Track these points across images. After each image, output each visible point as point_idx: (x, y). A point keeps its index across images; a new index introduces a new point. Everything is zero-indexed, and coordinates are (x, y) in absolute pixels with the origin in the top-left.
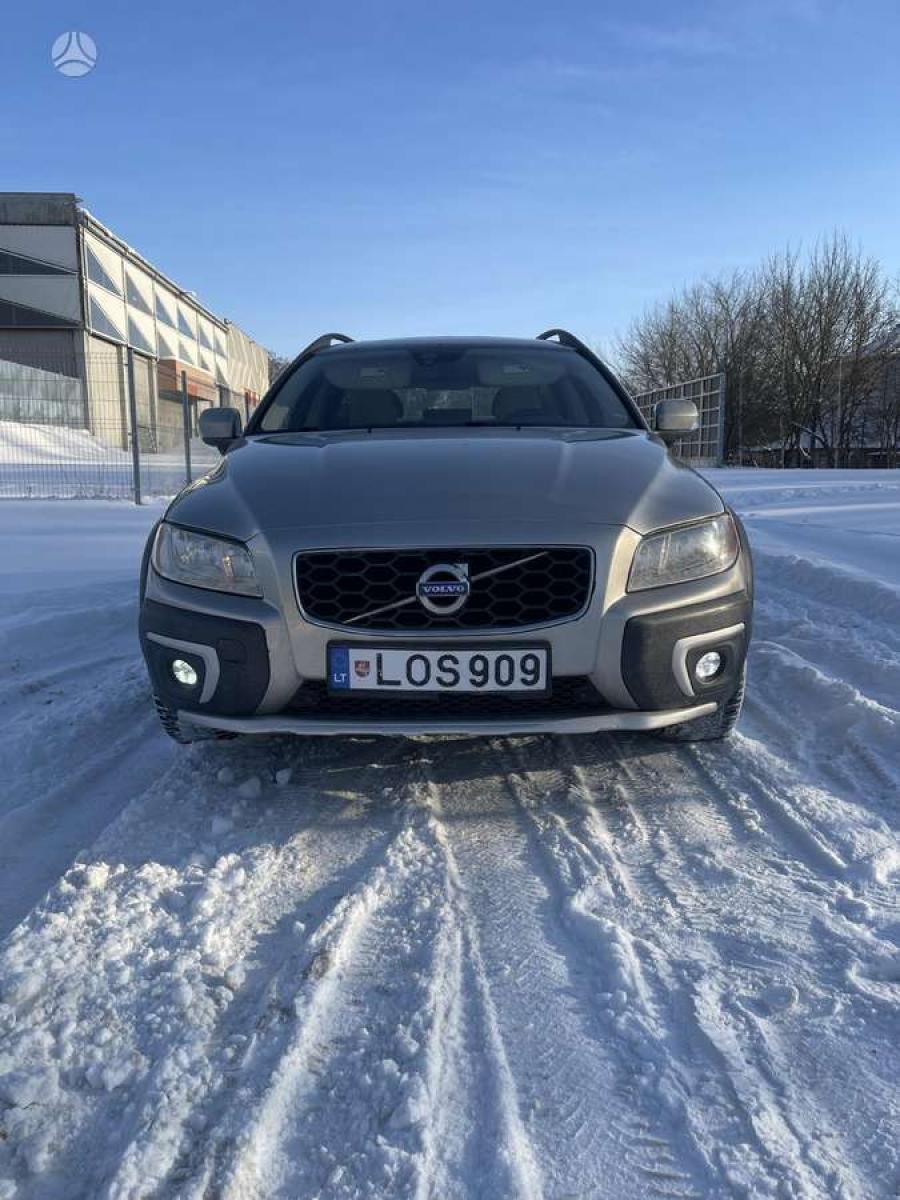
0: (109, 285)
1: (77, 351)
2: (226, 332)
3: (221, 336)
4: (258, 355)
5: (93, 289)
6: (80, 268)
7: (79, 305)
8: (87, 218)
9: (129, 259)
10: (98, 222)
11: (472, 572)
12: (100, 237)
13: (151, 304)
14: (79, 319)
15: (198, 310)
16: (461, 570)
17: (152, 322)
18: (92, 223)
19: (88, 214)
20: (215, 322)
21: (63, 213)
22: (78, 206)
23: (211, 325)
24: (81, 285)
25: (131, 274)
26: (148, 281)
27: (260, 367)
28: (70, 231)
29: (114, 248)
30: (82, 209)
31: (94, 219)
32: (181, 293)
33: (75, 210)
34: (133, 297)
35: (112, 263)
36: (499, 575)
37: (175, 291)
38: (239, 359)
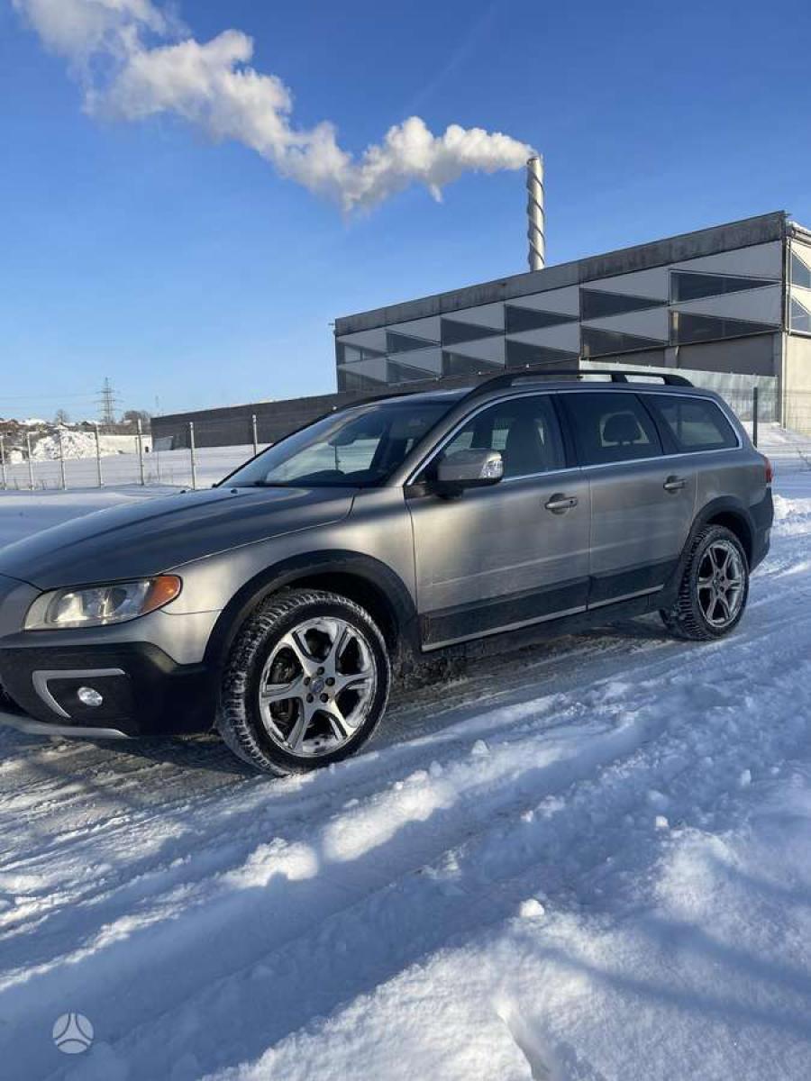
1: (775, 352)
5: (796, 292)
6: (784, 278)
7: (780, 309)
8: (794, 229)
10: (806, 230)
14: (780, 322)
18: (799, 232)
19: (796, 225)
21: (773, 230)
22: (787, 220)
24: (784, 291)
28: (777, 245)
30: (789, 222)
31: (801, 228)
33: (783, 224)
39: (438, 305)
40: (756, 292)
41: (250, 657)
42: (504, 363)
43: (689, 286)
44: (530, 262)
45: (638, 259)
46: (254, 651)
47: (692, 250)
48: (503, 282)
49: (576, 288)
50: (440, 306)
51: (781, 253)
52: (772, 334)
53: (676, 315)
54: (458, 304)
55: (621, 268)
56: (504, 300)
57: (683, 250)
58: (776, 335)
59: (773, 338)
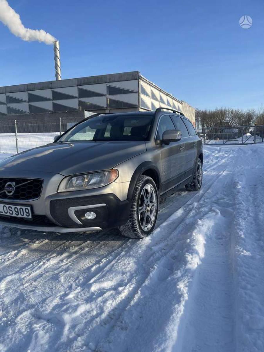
0: (147, 95)
2: (182, 104)
3: (180, 105)
4: (192, 110)
5: (142, 96)
6: (139, 91)
7: (138, 101)
9: (153, 87)
11: (16, 185)
12: (145, 82)
13: (159, 98)
14: (138, 104)
15: (173, 99)
16: (13, 184)
17: (159, 103)
19: (142, 76)
20: (178, 102)
21: (135, 76)
22: (139, 74)
23: (177, 103)
24: (139, 95)
25: (153, 91)
26: (158, 92)
27: (193, 113)
28: (137, 81)
29: (148, 84)
30: (140, 75)
31: (143, 77)
32: (168, 94)
34: (153, 97)
35: (148, 88)
36: (22, 186)
37: (166, 94)
38: (186, 112)
39: (26, 88)
40: (131, 95)
41: (137, 197)
42: (52, 110)
43: (112, 91)
44: (56, 77)
45: (96, 80)
46: (137, 195)
47: (112, 79)
48: (51, 82)
49: (77, 87)
50: (27, 88)
51: (138, 84)
52: (136, 108)
53: (108, 99)
54: (34, 88)
55: (91, 83)
56: (52, 89)
57: (110, 79)
58: (137, 108)
59: (136, 109)
